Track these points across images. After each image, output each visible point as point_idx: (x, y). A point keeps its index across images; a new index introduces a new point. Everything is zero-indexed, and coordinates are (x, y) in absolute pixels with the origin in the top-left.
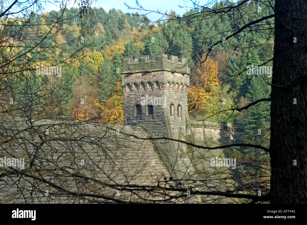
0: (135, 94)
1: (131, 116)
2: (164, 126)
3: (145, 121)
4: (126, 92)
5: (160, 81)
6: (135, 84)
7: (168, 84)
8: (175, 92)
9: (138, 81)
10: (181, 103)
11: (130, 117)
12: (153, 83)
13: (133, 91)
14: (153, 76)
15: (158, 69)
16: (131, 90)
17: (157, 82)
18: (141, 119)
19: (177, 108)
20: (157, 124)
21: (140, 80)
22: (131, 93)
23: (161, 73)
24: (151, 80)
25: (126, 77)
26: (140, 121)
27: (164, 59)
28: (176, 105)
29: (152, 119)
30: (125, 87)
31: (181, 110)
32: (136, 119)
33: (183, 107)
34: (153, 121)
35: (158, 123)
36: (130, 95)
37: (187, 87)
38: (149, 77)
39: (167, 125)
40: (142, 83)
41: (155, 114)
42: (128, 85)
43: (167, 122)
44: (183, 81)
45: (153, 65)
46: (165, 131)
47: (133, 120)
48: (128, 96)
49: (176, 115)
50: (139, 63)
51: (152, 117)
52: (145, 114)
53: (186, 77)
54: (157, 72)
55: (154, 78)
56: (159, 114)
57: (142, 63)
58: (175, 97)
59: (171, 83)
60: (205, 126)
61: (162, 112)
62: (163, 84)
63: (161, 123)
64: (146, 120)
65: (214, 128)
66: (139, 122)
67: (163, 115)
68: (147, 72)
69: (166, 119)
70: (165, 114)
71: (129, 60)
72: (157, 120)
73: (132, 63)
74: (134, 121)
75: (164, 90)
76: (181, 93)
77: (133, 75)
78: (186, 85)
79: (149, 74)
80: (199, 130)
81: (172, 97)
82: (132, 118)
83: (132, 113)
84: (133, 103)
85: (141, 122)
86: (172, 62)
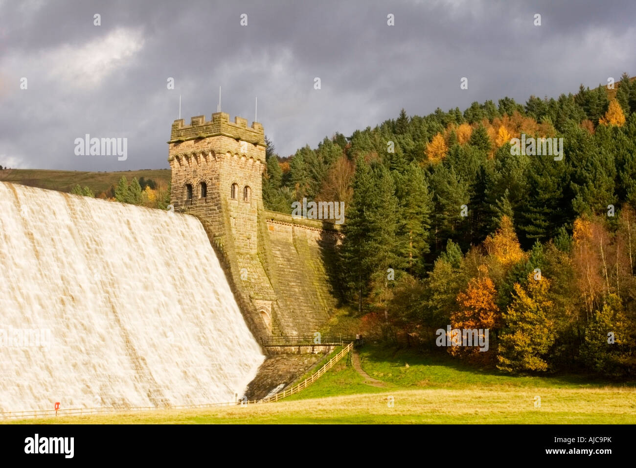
0: (186, 170)
1: (179, 201)
2: (220, 212)
3: (196, 207)
4: (174, 167)
5: (216, 150)
6: (186, 156)
7: (228, 155)
8: (240, 167)
9: (189, 151)
10: (250, 184)
11: (177, 202)
12: (207, 153)
13: (183, 165)
14: (208, 143)
15: (214, 134)
16: (180, 164)
17: (213, 152)
18: (192, 204)
19: (242, 190)
20: (211, 210)
21: (192, 150)
22: (180, 169)
23: (218, 139)
24: (205, 149)
25: (175, 146)
26: (190, 206)
27: (222, 119)
28: (243, 187)
29: (205, 204)
30: (172, 160)
31: (251, 194)
32: (186, 205)
33: (254, 191)
34: (206, 206)
35: (212, 208)
36: (179, 171)
37: (261, 163)
38: (203, 145)
39: (224, 210)
40: (195, 154)
41: (209, 196)
42: (177, 157)
43: (223, 207)
44: (255, 155)
45: (208, 128)
46: (221, 219)
47: (181, 205)
48: (177, 174)
49: (241, 200)
50: (191, 127)
51: (206, 200)
52: (196, 197)
53: (259, 149)
54: (213, 138)
55: (210, 145)
56: (214, 196)
57: (195, 126)
58: (241, 175)
59: (233, 154)
60: (294, 223)
61: (218, 193)
62: (220, 153)
63: (216, 208)
64: (197, 205)
65: (311, 228)
66: (189, 208)
67: (219, 196)
68: (201, 138)
69: (223, 202)
70: (222, 196)
71: (180, 124)
72: (211, 204)
73: (182, 128)
74: (183, 207)
75: (222, 163)
76: (252, 170)
77: (183, 144)
78: (259, 160)
79: (203, 141)
80: (285, 228)
81: (236, 174)
82: (180, 204)
83: (180, 196)
84: (183, 182)
85: (191, 208)
86: (237, 126)
